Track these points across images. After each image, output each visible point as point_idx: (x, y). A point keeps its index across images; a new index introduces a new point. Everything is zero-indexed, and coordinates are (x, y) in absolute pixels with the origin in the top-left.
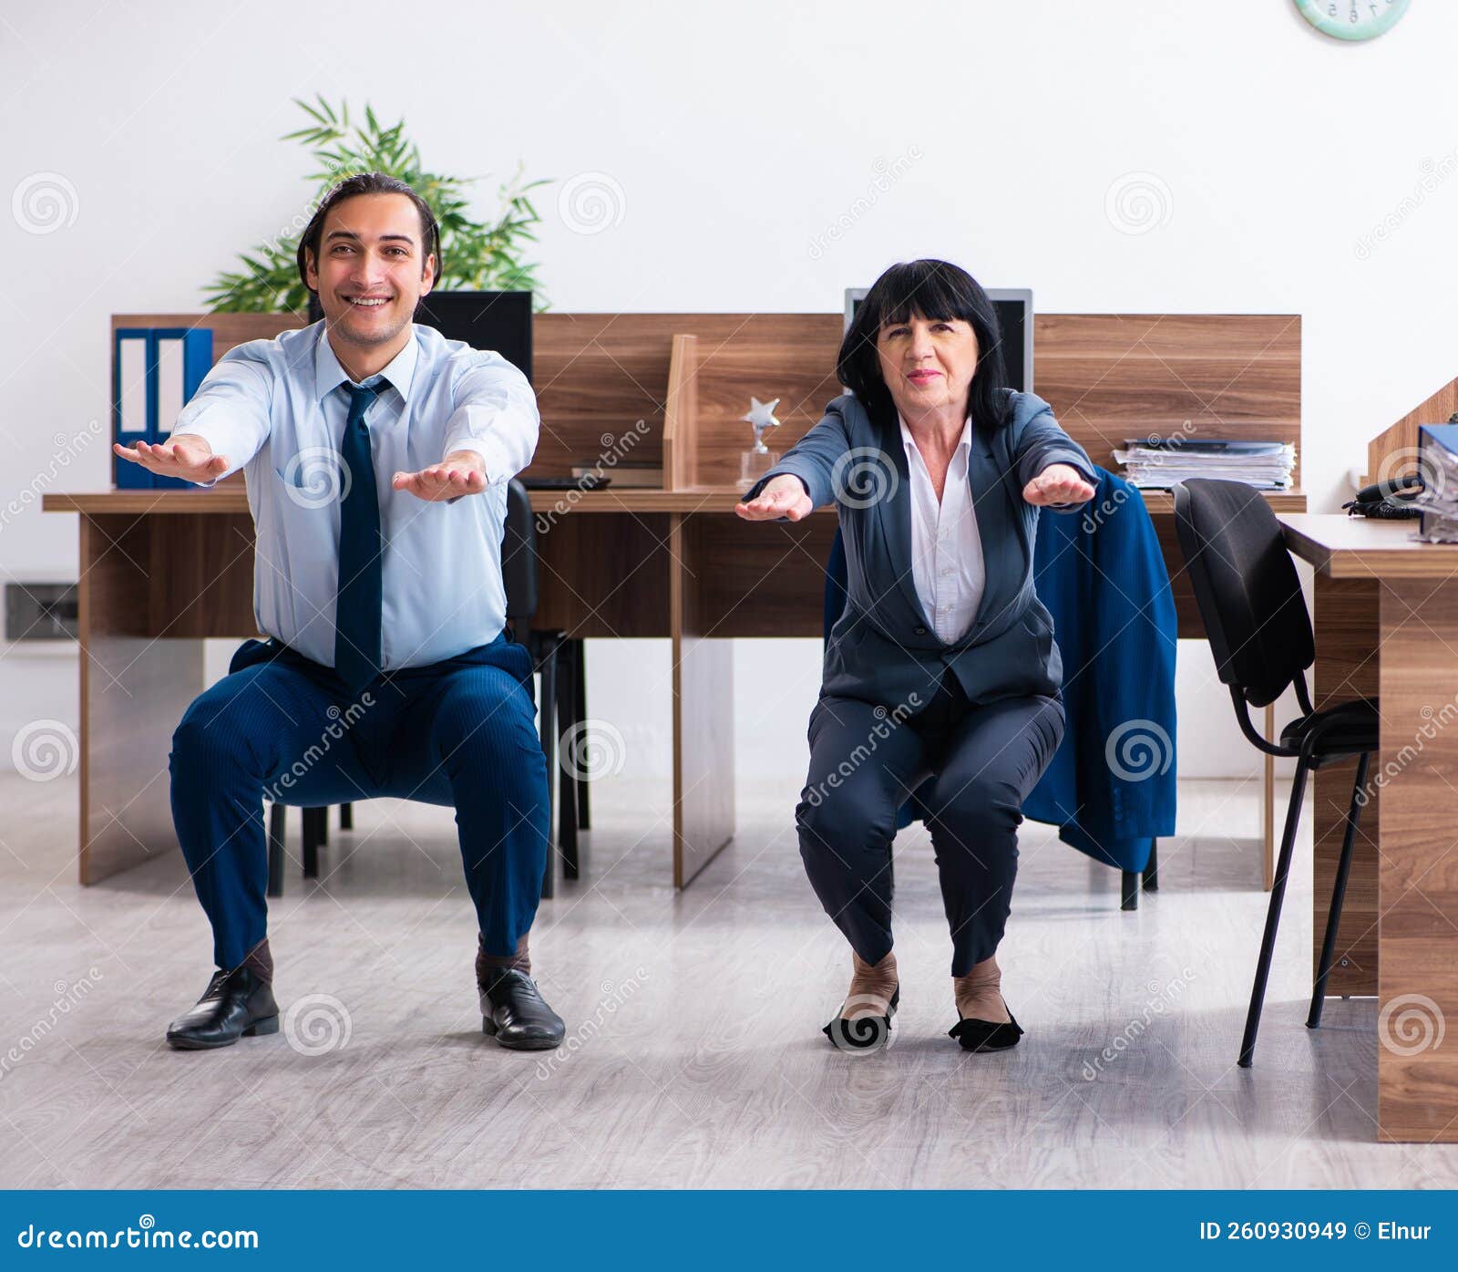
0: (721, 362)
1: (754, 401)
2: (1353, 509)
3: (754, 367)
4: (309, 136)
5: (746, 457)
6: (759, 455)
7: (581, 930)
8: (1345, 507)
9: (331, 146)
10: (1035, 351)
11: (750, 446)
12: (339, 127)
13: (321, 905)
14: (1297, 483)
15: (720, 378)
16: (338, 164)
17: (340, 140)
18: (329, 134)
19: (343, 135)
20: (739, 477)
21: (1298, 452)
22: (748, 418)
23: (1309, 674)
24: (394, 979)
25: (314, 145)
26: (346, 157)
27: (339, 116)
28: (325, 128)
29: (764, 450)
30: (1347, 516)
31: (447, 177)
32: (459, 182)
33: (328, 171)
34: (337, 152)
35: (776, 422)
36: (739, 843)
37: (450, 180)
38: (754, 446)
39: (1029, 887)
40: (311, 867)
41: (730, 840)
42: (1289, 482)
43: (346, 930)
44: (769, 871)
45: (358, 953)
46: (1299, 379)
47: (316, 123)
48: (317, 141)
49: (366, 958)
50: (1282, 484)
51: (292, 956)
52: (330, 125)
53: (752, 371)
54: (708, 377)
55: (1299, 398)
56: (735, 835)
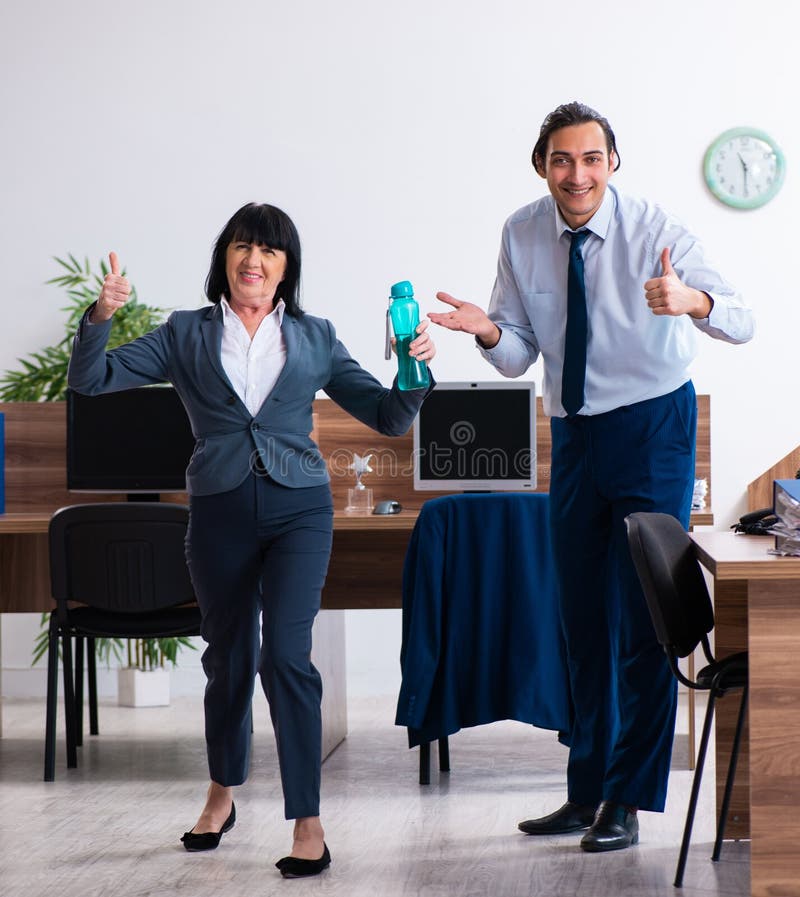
0: (334, 431)
1: (356, 456)
2: (737, 528)
3: (355, 434)
4: (63, 281)
5: (351, 492)
6: (359, 491)
7: (247, 801)
8: (732, 527)
9: (78, 287)
10: (538, 421)
11: (353, 485)
12: (83, 275)
13: (79, 786)
14: (709, 504)
15: (332, 441)
16: (82, 299)
17: (83, 283)
18: (77, 280)
19: (84, 281)
20: (347, 505)
21: (709, 484)
22: (353, 466)
23: (711, 636)
24: (128, 835)
25: (67, 287)
26: (88, 294)
27: (83, 267)
28: (74, 276)
29: (363, 488)
30: (734, 533)
31: (154, 308)
32: (162, 311)
33: (77, 305)
34: (81, 291)
35: (370, 470)
36: (349, 742)
37: (157, 310)
38: (356, 485)
39: (537, 769)
40: (72, 761)
41: (344, 739)
42: (703, 504)
43: (96, 803)
44: (369, 760)
45: (105, 818)
46: (709, 437)
47: (67, 272)
48: (68, 285)
49: (109, 822)
50: (698, 506)
51: (62, 820)
52: (78, 273)
53: (353, 436)
54: (327, 441)
55: (709, 448)
56: (348, 736)
